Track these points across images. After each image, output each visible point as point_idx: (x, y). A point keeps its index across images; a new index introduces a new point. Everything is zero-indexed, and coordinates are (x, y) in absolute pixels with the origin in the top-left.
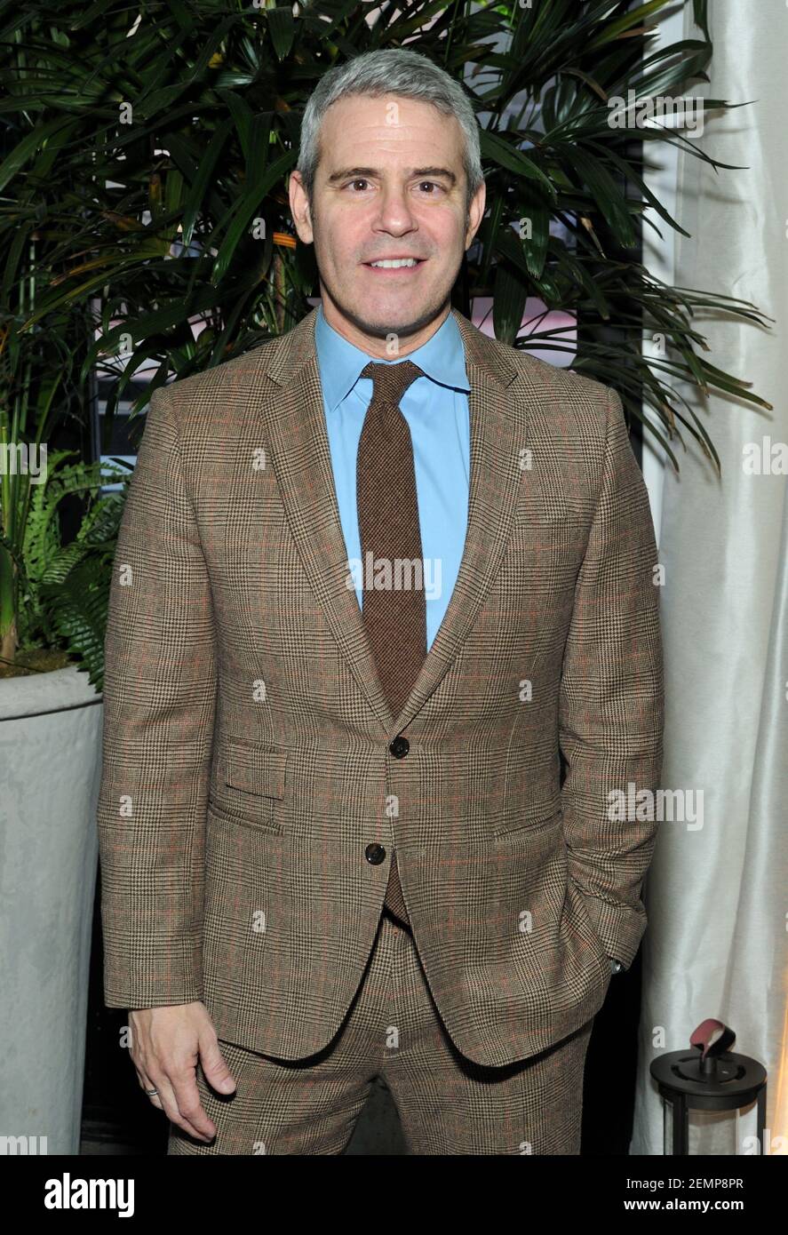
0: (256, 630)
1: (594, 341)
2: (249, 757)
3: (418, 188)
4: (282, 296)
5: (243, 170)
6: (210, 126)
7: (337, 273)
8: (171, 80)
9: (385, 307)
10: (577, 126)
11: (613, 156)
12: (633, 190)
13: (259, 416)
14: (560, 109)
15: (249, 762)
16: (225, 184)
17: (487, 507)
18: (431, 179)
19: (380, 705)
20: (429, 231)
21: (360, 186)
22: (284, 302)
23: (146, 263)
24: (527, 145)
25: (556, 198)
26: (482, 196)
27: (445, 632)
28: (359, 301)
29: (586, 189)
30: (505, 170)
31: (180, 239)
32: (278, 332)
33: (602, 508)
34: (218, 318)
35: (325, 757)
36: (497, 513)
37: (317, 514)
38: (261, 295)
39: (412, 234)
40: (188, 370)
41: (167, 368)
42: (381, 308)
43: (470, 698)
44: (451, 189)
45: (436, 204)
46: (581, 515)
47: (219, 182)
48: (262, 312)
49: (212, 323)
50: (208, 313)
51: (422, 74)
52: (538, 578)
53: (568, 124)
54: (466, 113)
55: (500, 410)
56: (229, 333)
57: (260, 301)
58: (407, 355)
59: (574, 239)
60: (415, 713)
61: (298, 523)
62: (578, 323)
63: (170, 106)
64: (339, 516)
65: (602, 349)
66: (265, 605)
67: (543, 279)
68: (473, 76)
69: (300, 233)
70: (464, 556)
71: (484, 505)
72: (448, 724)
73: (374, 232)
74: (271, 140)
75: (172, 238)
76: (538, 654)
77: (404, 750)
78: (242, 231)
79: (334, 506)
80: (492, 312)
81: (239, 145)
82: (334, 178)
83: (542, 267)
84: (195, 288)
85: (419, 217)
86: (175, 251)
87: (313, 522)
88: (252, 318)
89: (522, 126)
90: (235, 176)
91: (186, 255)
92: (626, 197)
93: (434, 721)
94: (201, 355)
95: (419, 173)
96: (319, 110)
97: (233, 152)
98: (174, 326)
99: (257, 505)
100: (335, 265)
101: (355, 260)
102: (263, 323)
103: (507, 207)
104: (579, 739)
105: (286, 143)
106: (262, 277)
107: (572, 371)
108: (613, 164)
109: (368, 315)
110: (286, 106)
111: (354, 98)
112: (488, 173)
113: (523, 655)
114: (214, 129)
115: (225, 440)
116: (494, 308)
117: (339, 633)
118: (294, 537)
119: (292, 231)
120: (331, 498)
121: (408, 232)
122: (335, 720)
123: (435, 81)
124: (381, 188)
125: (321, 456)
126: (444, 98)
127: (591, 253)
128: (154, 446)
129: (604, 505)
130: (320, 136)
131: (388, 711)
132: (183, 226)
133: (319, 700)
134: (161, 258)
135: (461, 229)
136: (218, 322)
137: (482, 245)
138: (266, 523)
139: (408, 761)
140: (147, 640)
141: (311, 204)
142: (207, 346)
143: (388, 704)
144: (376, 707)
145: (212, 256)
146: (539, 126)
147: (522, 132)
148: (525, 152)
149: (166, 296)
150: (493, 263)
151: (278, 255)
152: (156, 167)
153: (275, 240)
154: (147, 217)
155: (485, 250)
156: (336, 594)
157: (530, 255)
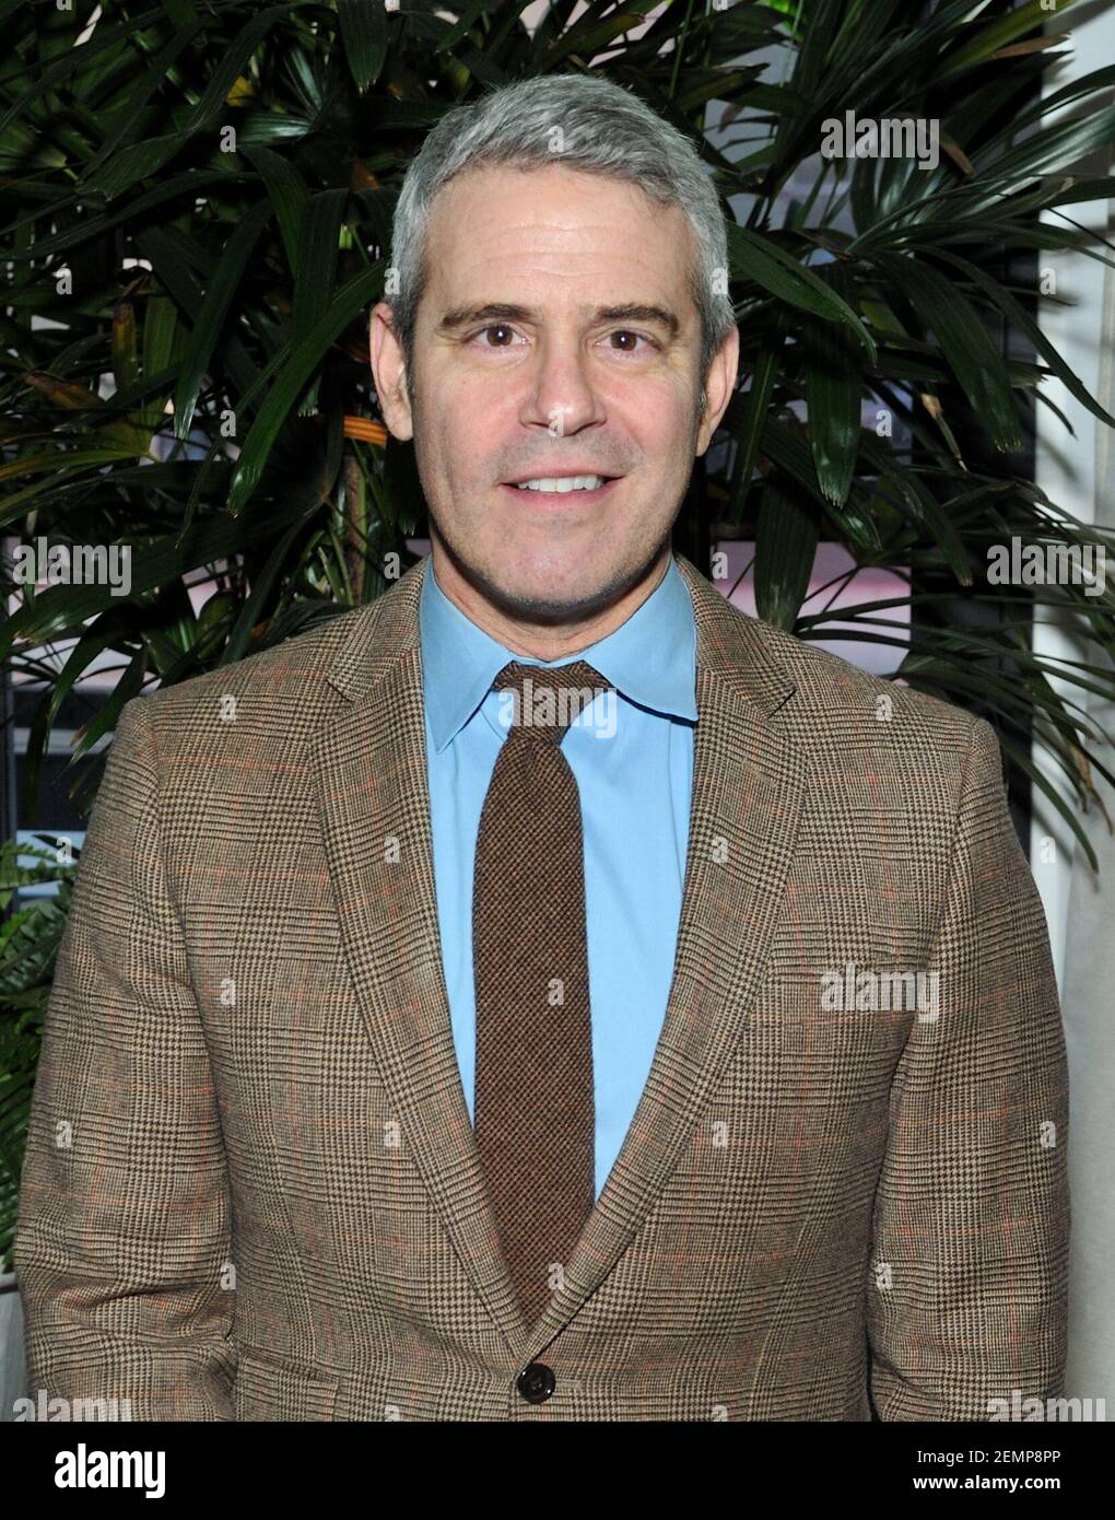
0: (282, 1153)
1: (941, 624)
2: (272, 1385)
3: (608, 342)
4: (361, 535)
5: (289, 296)
6: (228, 215)
7: (455, 501)
8: (156, 126)
9: (542, 564)
10: (916, 222)
11: (982, 280)
12: (1019, 342)
13: (307, 756)
14: (884, 190)
15: (273, 1393)
16: (254, 324)
17: (711, 940)
18: (632, 325)
19: (502, 1302)
20: (625, 421)
21: (500, 337)
22: (363, 546)
23: (106, 471)
24: (822, 257)
25: (874, 356)
26: (732, 351)
27: (622, 1172)
28: (493, 555)
29: (932, 340)
30: (780, 304)
31: (170, 426)
32: (351, 602)
33: (943, 947)
34: (239, 575)
35: (404, 1394)
36: (732, 952)
37: (400, 944)
38: (321, 533)
39: (595, 432)
40: (183, 669)
41: (144, 666)
42: (535, 567)
43: (674, 1295)
44: (670, 344)
45: (641, 373)
46: (900, 960)
47: (244, 320)
48: (321, 565)
49: (228, 585)
50: (221, 566)
51: (617, 127)
52: (808, 1077)
53: (900, 218)
54: (700, 199)
55: (754, 758)
56: (259, 603)
57: (318, 544)
58: (581, 651)
59: (907, 433)
60: (564, 1320)
61: (364, 959)
62: (913, 592)
63: (151, 177)
64: (439, 949)
65: (959, 641)
66: (297, 1107)
67: (849, 508)
68: (723, 126)
69: (389, 420)
70: (664, 1033)
71: (706, 937)
72: (631, 1343)
73: (524, 425)
74: (342, 242)
75: (155, 423)
76: (808, 1217)
77: (543, 1389)
78: (284, 413)
79: (431, 929)
80: (752, 567)
81: (282, 251)
82: (450, 321)
83: (846, 485)
84: (197, 518)
85: (609, 398)
86: (161, 449)
87: (391, 957)
88: (303, 575)
89: (813, 221)
90: (275, 308)
91: (180, 457)
92: (1005, 356)
93: (600, 1337)
94: (206, 644)
95: (609, 315)
96: (425, 192)
97: (270, 262)
98: (157, 590)
99: (292, 922)
100: (452, 486)
101: (487, 476)
102: (323, 586)
103: (782, 374)
104: (900, 1377)
105: (370, 248)
106: (323, 499)
107: (900, 682)
108: (983, 294)
109: (511, 578)
110: (371, 178)
111: (490, 170)
112: (743, 311)
113: (776, 1220)
114: (236, 220)
115: (242, 799)
116: (758, 560)
117: (429, 1166)
118: (354, 985)
119: (376, 413)
120: (427, 914)
121: (587, 425)
122: (419, 1324)
123: (643, 140)
124: (538, 341)
125: (414, 835)
126: (658, 172)
127: (939, 459)
128: (114, 805)
129: (946, 942)
130: (426, 239)
131: (516, 1314)
132: (174, 403)
133: (391, 1288)
134: (133, 462)
135: (688, 422)
136: (239, 583)
137: (735, 445)
138: (307, 956)
139: (552, 1409)
140: (101, 1161)
141: (409, 370)
142: (218, 627)
143: (516, 1302)
144: (494, 1306)
145: (230, 459)
146: (844, 222)
147: (813, 232)
148: (819, 270)
149: (142, 533)
150: (753, 478)
151: (353, 458)
152: (126, 290)
153: (346, 430)
154: (107, 385)
155: (739, 450)
156: (426, 1093)
157: (825, 462)
